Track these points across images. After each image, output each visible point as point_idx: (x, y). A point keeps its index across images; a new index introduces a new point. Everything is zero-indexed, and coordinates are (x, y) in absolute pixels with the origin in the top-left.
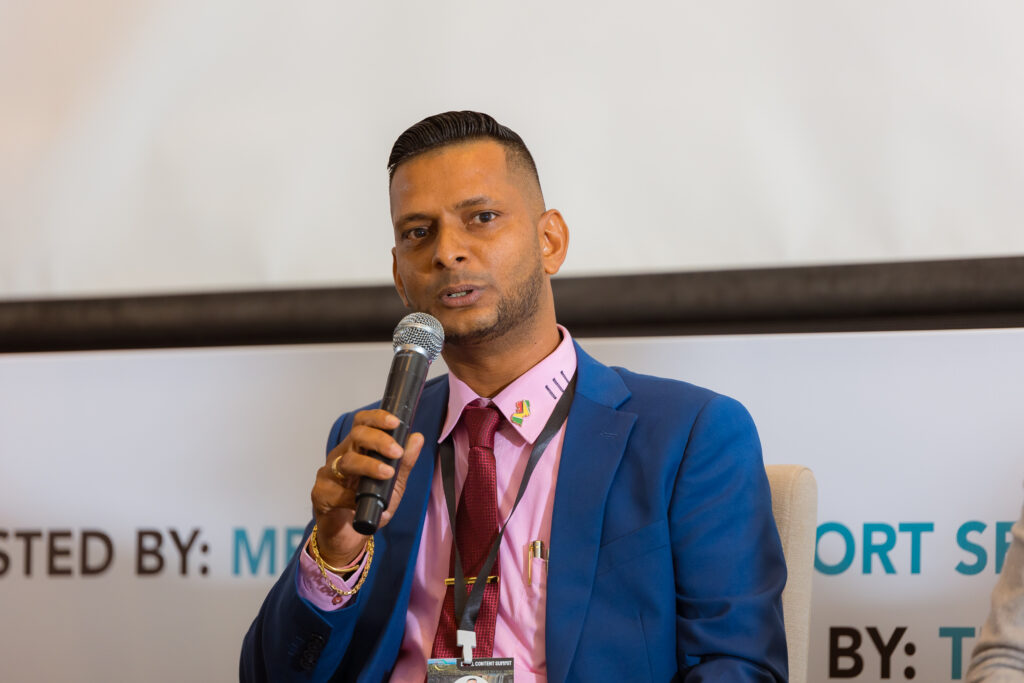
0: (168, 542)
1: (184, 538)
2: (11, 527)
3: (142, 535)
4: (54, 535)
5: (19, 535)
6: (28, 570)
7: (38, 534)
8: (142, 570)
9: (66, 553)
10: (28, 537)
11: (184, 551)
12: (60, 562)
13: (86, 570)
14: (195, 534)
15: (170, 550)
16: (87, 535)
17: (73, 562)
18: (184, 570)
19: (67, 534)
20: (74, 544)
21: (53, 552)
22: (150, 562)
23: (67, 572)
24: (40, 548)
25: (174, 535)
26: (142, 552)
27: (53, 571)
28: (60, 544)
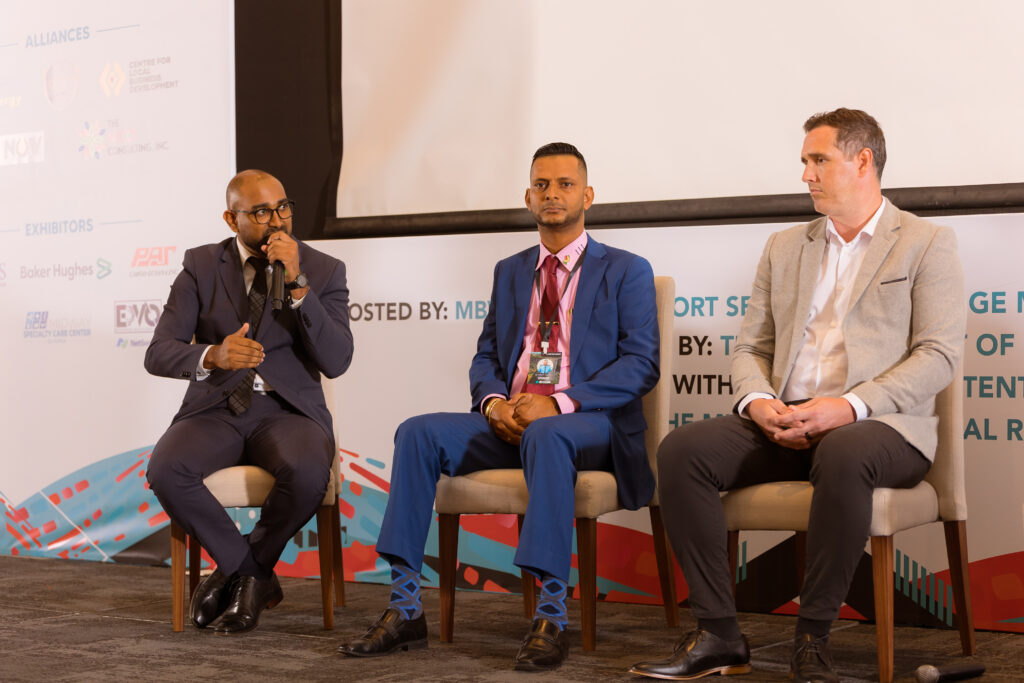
0: (432, 306)
1: (438, 306)
2: (373, 302)
3: (422, 304)
4: (389, 305)
5: (376, 305)
6: (380, 318)
7: (383, 305)
8: (422, 318)
9: (394, 311)
10: (380, 305)
11: (438, 310)
12: (392, 315)
13: (402, 318)
14: (442, 303)
15: (432, 310)
16: (401, 305)
17: (397, 315)
18: (438, 317)
19: (394, 304)
20: (397, 308)
21: (389, 311)
22: (425, 314)
23: (394, 318)
24: (384, 309)
25: (434, 304)
26: (422, 311)
27: (389, 318)
28: (392, 308)
